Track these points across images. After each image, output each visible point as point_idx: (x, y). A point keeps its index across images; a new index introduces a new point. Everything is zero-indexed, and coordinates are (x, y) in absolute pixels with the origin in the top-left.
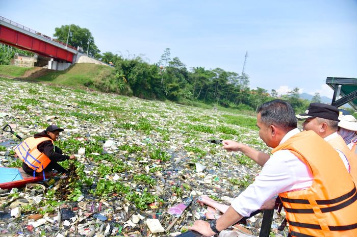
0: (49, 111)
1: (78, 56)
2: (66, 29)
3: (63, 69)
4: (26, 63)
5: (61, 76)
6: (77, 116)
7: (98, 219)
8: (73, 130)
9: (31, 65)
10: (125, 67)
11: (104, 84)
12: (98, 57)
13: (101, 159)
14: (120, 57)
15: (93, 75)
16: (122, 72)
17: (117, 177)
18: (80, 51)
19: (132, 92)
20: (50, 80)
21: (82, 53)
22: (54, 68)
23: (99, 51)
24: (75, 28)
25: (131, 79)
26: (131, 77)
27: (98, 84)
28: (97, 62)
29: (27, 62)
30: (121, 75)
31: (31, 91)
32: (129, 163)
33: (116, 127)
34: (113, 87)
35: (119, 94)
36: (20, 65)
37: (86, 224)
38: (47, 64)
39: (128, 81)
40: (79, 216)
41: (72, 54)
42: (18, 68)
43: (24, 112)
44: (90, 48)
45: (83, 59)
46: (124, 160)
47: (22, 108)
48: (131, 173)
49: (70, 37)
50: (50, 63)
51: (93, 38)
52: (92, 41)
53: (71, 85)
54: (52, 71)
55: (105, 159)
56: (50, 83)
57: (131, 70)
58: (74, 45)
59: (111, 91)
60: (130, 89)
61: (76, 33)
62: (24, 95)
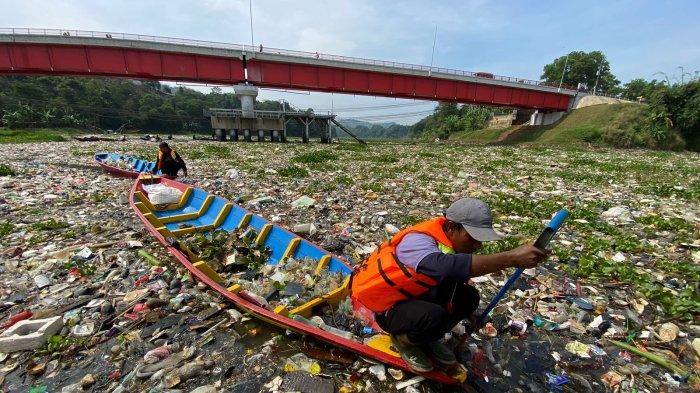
0: (522, 172)
1: (577, 99)
2: (561, 63)
3: (552, 122)
4: (502, 123)
5: (548, 132)
6: (564, 177)
7: (574, 304)
8: (553, 192)
9: (508, 125)
10: (672, 99)
11: (622, 134)
12: (614, 93)
13: (591, 228)
14: (661, 84)
15: (603, 122)
16: (664, 108)
17: (619, 257)
18: (582, 90)
19: (684, 143)
20: (531, 140)
21: (585, 91)
22: (538, 123)
23: (618, 82)
24: (575, 55)
25: (684, 120)
26: (684, 115)
27: (609, 136)
28: (610, 101)
29: (504, 121)
30: (661, 115)
31: (505, 154)
32: (653, 243)
33: (638, 191)
34: (639, 137)
35: (653, 149)
36: (495, 127)
37: (551, 304)
38: (529, 119)
39: (675, 124)
40: (539, 290)
41: (568, 98)
42: (492, 131)
43: (490, 172)
44: (601, 82)
45: (586, 101)
46: (641, 237)
47: (490, 169)
48: (654, 257)
49: (567, 73)
50: (533, 117)
51: (607, 64)
52: (606, 69)
53: (561, 143)
54: (535, 127)
55: (600, 230)
56: (531, 143)
57: (685, 103)
58: (571, 83)
59: (635, 145)
60: (678, 138)
61: (578, 63)
62: (495, 157)
